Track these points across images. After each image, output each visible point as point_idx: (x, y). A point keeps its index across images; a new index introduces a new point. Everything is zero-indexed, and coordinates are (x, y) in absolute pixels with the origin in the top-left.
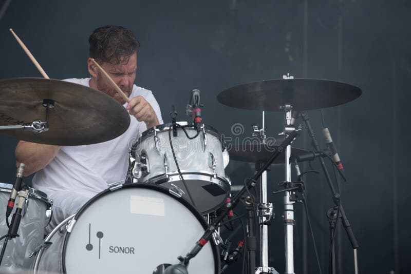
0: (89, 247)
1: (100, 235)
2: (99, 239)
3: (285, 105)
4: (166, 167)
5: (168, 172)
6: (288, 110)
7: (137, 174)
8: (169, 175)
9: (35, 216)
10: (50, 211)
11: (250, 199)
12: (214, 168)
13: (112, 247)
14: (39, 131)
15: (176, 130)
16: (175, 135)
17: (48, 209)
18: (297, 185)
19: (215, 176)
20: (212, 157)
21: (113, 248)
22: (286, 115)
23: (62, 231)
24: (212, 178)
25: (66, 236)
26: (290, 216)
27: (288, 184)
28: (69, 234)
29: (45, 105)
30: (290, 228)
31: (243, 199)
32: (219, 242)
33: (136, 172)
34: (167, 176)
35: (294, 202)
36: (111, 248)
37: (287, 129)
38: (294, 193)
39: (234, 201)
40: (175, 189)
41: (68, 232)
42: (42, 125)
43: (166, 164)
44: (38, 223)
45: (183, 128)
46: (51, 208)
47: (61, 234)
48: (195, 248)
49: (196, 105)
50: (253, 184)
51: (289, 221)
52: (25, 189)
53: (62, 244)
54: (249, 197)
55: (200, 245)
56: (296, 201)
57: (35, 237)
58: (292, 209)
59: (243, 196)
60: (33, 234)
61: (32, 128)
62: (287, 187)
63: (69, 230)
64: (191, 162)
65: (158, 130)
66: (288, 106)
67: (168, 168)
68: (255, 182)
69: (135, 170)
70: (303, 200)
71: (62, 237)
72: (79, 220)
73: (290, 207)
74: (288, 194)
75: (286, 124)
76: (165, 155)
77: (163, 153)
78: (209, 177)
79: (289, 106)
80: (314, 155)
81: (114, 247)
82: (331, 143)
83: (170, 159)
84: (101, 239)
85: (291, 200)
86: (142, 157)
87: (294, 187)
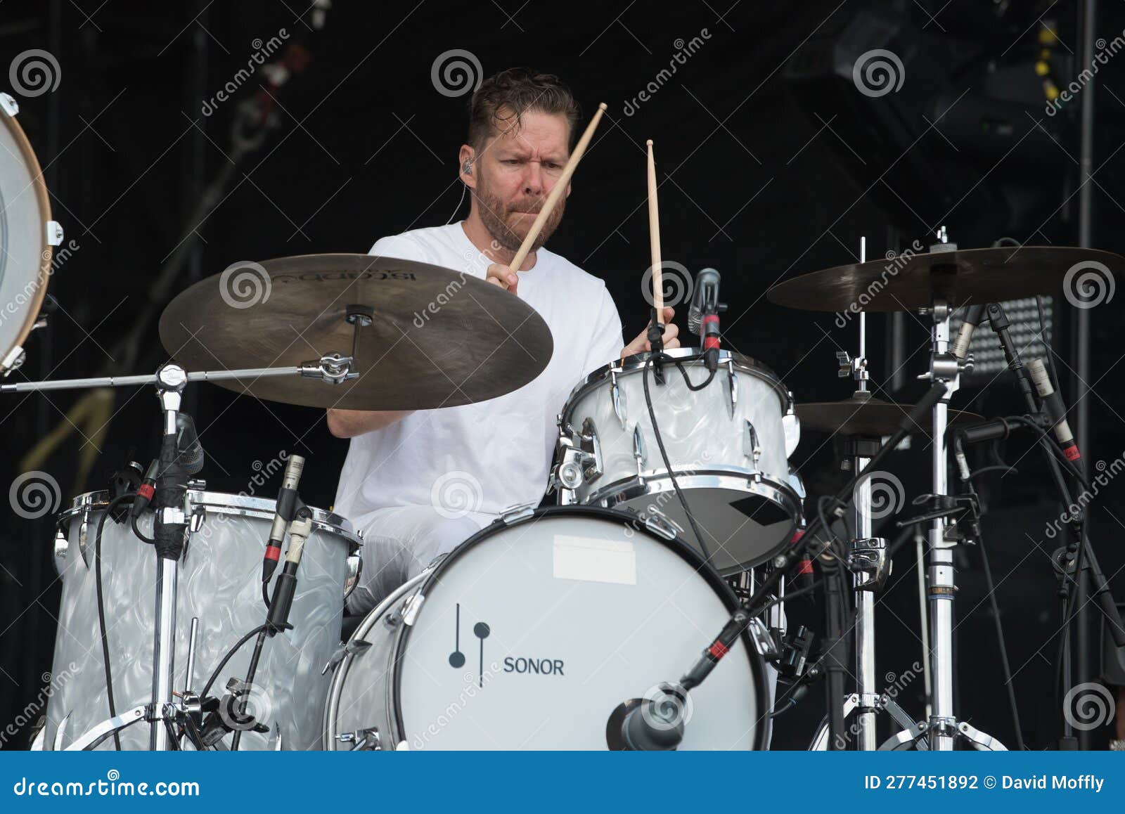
0: (457, 660)
1: (482, 631)
2: (479, 639)
3: (932, 306)
4: (640, 460)
5: (643, 470)
6: (943, 318)
7: (571, 479)
8: (646, 480)
9: (321, 573)
10: (358, 559)
11: (831, 548)
12: (756, 457)
13: (512, 659)
14: (336, 381)
15: (661, 369)
16: (660, 380)
17: (351, 554)
18: (960, 504)
19: (758, 478)
20: (752, 432)
21: (513, 663)
22: (935, 330)
23: (394, 620)
24: (753, 483)
25: (403, 634)
26: (944, 577)
27: (937, 502)
28: (408, 629)
29: (352, 319)
30: (944, 608)
31: (814, 547)
32: (765, 647)
33: (568, 474)
34: (641, 482)
35: (955, 544)
36: (509, 661)
37: (937, 364)
38: (954, 522)
39: (793, 553)
40: (659, 519)
41: (406, 625)
42: (343, 367)
43: (638, 453)
44: (328, 588)
45: (679, 362)
46: (357, 553)
47: (393, 628)
48: (699, 665)
49: (710, 307)
50: (839, 511)
51: (940, 590)
52: (304, 517)
53: (392, 653)
54: (828, 543)
55: (713, 657)
56: (959, 542)
57: (321, 624)
58: (950, 560)
59: (813, 542)
60: (316, 614)
61: (322, 373)
62: (937, 508)
63: (408, 620)
64: (698, 445)
65: (620, 370)
66: (941, 308)
67: (645, 460)
68: (842, 507)
69: (564, 469)
70: (976, 539)
71: (393, 632)
72: (433, 595)
73: (943, 555)
74: (940, 524)
75: (937, 352)
76: (636, 429)
77: (631, 424)
78: (745, 481)
79: (944, 308)
80: (1006, 428)
81: (515, 659)
82: (1051, 396)
83: (649, 439)
84: (485, 640)
85: (945, 540)
86: (585, 436)
87: (954, 507)
